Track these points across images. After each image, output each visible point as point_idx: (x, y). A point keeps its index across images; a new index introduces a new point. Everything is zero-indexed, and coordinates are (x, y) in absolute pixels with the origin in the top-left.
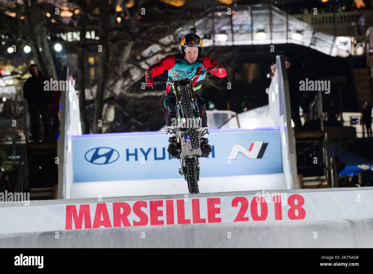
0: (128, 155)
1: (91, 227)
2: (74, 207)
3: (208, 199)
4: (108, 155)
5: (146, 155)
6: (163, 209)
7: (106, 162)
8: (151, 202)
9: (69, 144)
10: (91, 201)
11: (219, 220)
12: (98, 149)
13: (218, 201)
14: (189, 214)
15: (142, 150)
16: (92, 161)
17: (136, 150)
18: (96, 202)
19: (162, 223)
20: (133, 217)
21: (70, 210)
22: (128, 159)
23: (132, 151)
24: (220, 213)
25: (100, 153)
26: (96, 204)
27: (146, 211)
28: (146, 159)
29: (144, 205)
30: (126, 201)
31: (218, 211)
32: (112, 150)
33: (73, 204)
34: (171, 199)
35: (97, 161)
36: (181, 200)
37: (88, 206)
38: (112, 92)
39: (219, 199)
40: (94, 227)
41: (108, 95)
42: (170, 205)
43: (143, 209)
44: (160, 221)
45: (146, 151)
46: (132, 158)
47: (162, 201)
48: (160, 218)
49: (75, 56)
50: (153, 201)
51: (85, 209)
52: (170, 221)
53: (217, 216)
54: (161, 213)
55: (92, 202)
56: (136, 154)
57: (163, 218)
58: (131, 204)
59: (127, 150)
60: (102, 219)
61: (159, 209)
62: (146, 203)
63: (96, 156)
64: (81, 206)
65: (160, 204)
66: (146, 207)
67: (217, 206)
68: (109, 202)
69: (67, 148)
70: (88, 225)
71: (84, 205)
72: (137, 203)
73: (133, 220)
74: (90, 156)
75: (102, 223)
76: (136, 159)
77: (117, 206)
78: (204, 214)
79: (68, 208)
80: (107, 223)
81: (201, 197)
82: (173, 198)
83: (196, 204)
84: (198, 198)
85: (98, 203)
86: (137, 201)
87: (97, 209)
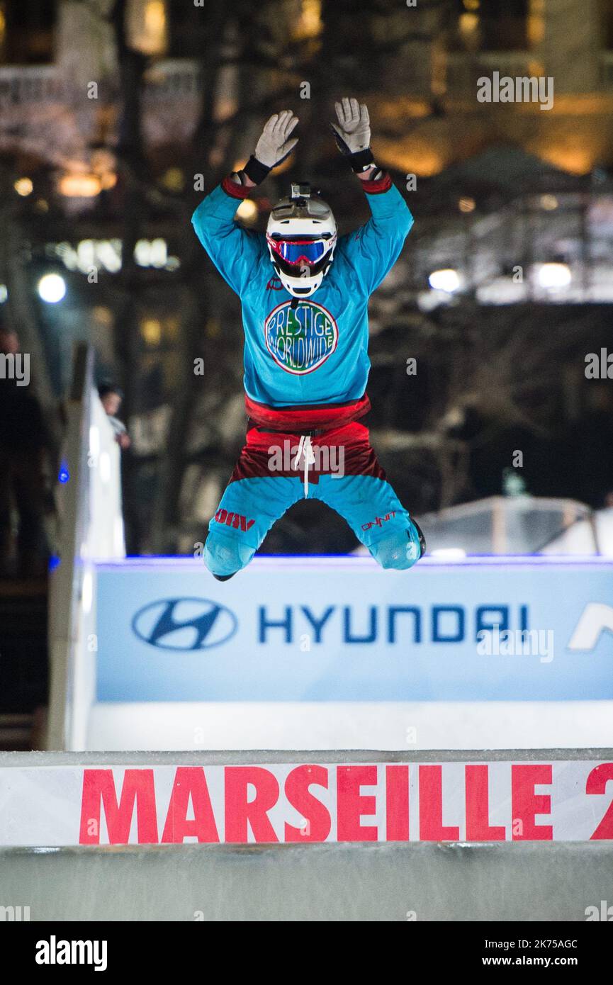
0: (264, 624)
1: (156, 840)
2: (108, 775)
3: (514, 767)
4: (204, 625)
5: (318, 626)
6: (378, 791)
7: (198, 646)
8: (341, 771)
9: (87, 585)
10: (158, 760)
11: (546, 833)
12: (172, 604)
13: (544, 775)
14: (454, 812)
15: (307, 612)
16: (152, 640)
17: (289, 612)
18: (174, 764)
19: (371, 833)
20: (283, 815)
21: (96, 784)
22: (262, 638)
23: (276, 614)
24: (549, 812)
25: (180, 615)
26: (175, 768)
27: (327, 796)
28: (318, 638)
29: (321, 777)
30: (264, 763)
31: (544, 804)
32: (216, 611)
33: (105, 768)
34: (400, 764)
35: (170, 639)
36: (434, 767)
37: (149, 775)
38: (214, 430)
39: (549, 768)
40: (164, 841)
41: (199, 439)
42: (398, 781)
43: (315, 790)
44: (366, 829)
45: (318, 614)
46: (276, 635)
47: (374, 769)
48: (365, 821)
49: (102, 316)
50: (346, 767)
51: (141, 783)
52: (398, 828)
53: (540, 820)
54: (369, 805)
55: (159, 763)
56: (287, 624)
57: (377, 820)
58: (281, 773)
59: (262, 612)
60: (190, 816)
61: (365, 790)
62: (325, 771)
63: (166, 625)
64: (127, 772)
65: (369, 776)
66: (324, 782)
67: (540, 789)
68: (214, 764)
69: (80, 597)
70: (147, 833)
71: (137, 771)
72: (297, 770)
73: (287, 826)
74: (148, 624)
75: (191, 829)
76: (289, 639)
77: (236, 779)
78: (500, 811)
79: (90, 777)
80: (204, 826)
81: (495, 760)
82: (407, 762)
83: (477, 782)
84: (484, 763)
85: (180, 766)
86: (297, 765)
87: (175, 784)
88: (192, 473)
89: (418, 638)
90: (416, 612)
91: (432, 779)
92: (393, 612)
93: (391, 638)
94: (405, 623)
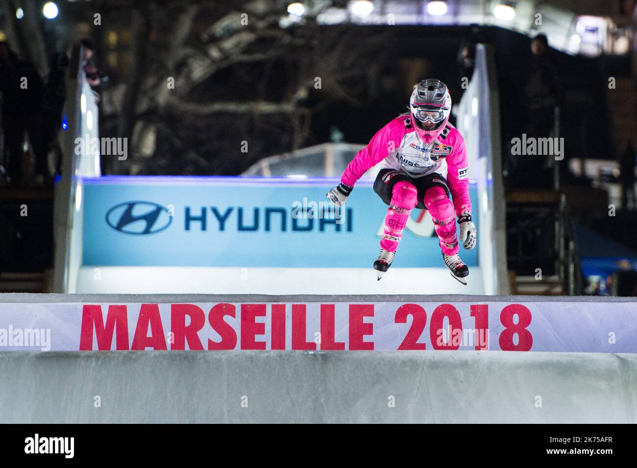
0: (189, 218)
1: (128, 348)
2: (98, 308)
3: (351, 306)
4: (151, 218)
5: (222, 220)
6: (266, 320)
7: (147, 231)
8: (244, 307)
9: (78, 193)
10: (130, 299)
11: (370, 346)
12: (131, 205)
13: (369, 311)
14: (314, 335)
15: (215, 211)
16: (119, 228)
17: (204, 211)
18: (140, 302)
19: (262, 346)
20: (207, 334)
21: (90, 314)
22: (187, 227)
23: (196, 212)
24: (372, 334)
26: (140, 304)
27: (234, 322)
28: (222, 228)
29: (231, 311)
30: (196, 302)
31: (369, 329)
32: (159, 209)
33: (96, 304)
34: (281, 303)
35: (129, 227)
36: (301, 306)
37: (124, 308)
38: (152, 99)
39: (372, 306)
40: (132, 349)
41: (143, 106)
42: (279, 313)
43: (227, 319)
44: (259, 343)
45: (222, 212)
46: (196, 225)
47: (264, 307)
48: (258, 338)
50: (247, 305)
51: (119, 314)
52: (278, 343)
53: (366, 338)
54: (261, 329)
55: (129, 302)
56: (203, 219)
57: (266, 337)
58: (206, 308)
59: (188, 211)
60: (149, 334)
61: (258, 319)
62: (234, 307)
63: (127, 218)
64: (110, 307)
65: (261, 310)
66: (233, 315)
67: (366, 320)
68: (164, 302)
69: (74, 200)
70: (122, 345)
71: (117, 306)
72: (216, 306)
73: (209, 339)
74: (115, 218)
75: (150, 343)
76: (204, 228)
77: (178, 312)
78: (342, 333)
79: (87, 310)
80: (158, 342)
81: (339, 301)
82: (285, 302)
83: (328, 314)
84: (332, 303)
85: (144, 303)
86: (217, 304)
87: (140, 315)
88: (139, 125)
89: (284, 228)
90: (283, 212)
91: (300, 313)
92: (269, 211)
93: (268, 228)
94: (276, 218)
